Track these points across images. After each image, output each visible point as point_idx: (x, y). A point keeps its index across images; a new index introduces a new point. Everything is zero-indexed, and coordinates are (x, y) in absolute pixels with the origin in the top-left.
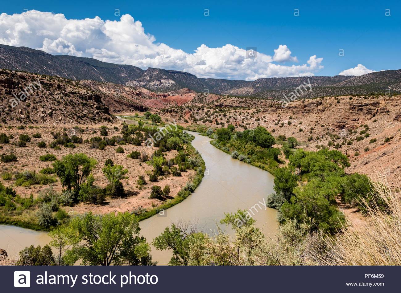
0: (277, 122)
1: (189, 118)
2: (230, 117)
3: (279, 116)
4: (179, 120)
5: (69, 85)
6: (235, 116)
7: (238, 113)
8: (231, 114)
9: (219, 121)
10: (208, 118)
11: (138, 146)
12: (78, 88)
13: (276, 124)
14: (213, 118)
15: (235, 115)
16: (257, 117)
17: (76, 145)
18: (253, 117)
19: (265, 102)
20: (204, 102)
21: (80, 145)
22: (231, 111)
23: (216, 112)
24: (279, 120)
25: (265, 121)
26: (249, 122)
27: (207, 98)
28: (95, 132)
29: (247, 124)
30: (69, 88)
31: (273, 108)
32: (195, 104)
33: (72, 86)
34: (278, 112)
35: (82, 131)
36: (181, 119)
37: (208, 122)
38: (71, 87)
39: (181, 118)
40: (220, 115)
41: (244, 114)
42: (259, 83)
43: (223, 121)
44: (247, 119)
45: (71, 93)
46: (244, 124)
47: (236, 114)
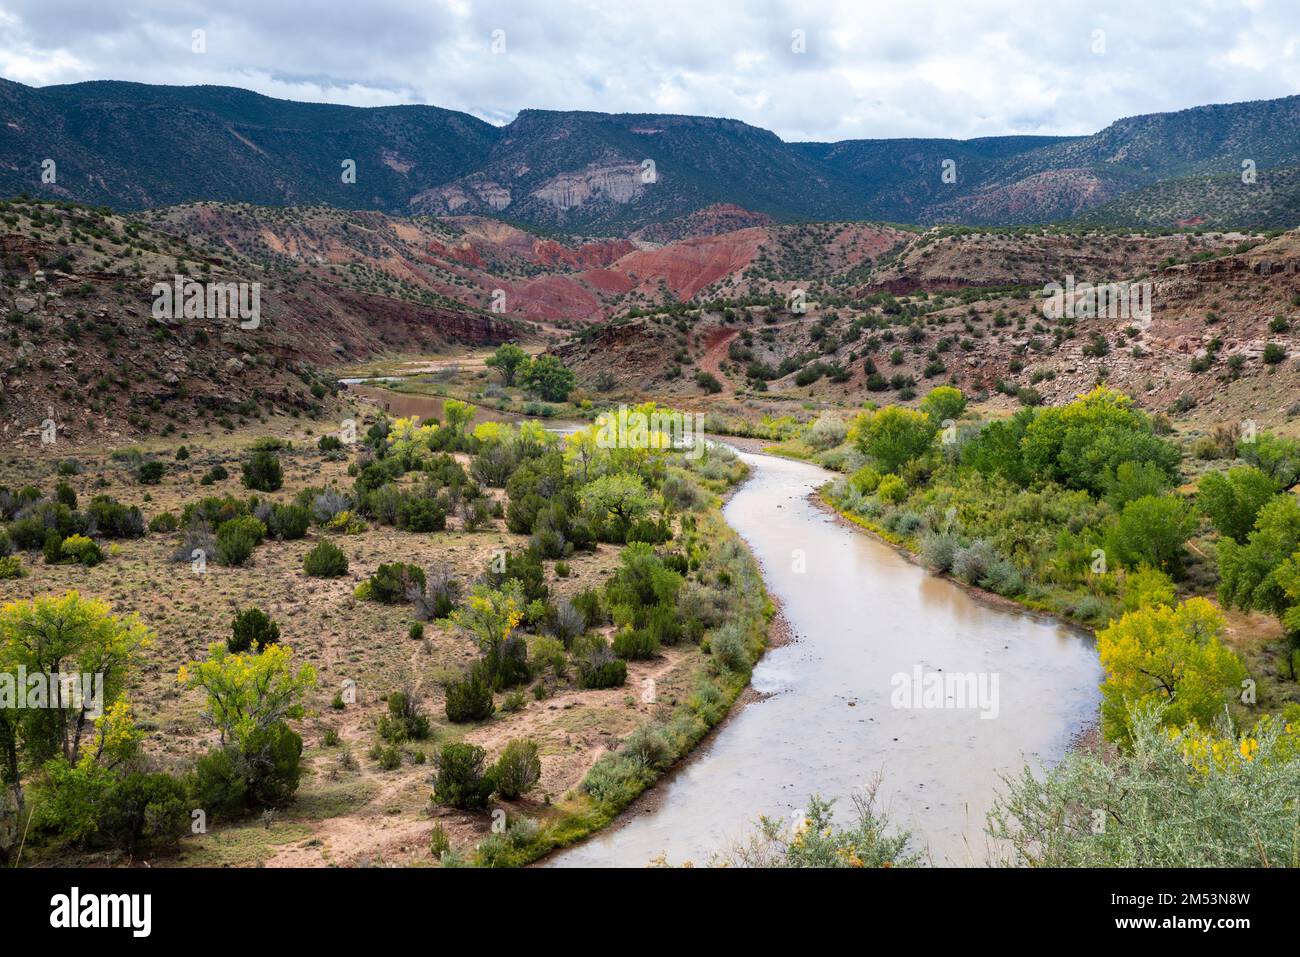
0: (1202, 353)
1: (722, 366)
2: (945, 347)
3: (1212, 321)
4: (669, 377)
5: (92, 239)
6: (970, 338)
7: (990, 319)
8: (949, 327)
9: (887, 372)
10: (826, 360)
11: (425, 537)
12: (135, 250)
13: (1198, 368)
14: (853, 358)
15: (970, 330)
16: (1093, 336)
18: (1071, 336)
19: (1153, 246)
20: (817, 272)
22: (949, 313)
23: (869, 323)
24: (1217, 345)
25: (1138, 355)
26: (1050, 365)
27: (834, 248)
28: (220, 475)
29: (1038, 379)
30: (90, 252)
31: (1177, 280)
32: (770, 285)
33: (104, 242)
34: (1210, 297)
35: (151, 474)
36: (678, 374)
37: (824, 380)
38: (98, 248)
39: (684, 369)
40: (889, 338)
41: (1022, 322)
42: (1123, 142)
43: (905, 372)
44: (1038, 347)
45: (100, 274)
46: (1023, 381)
47: (977, 326)
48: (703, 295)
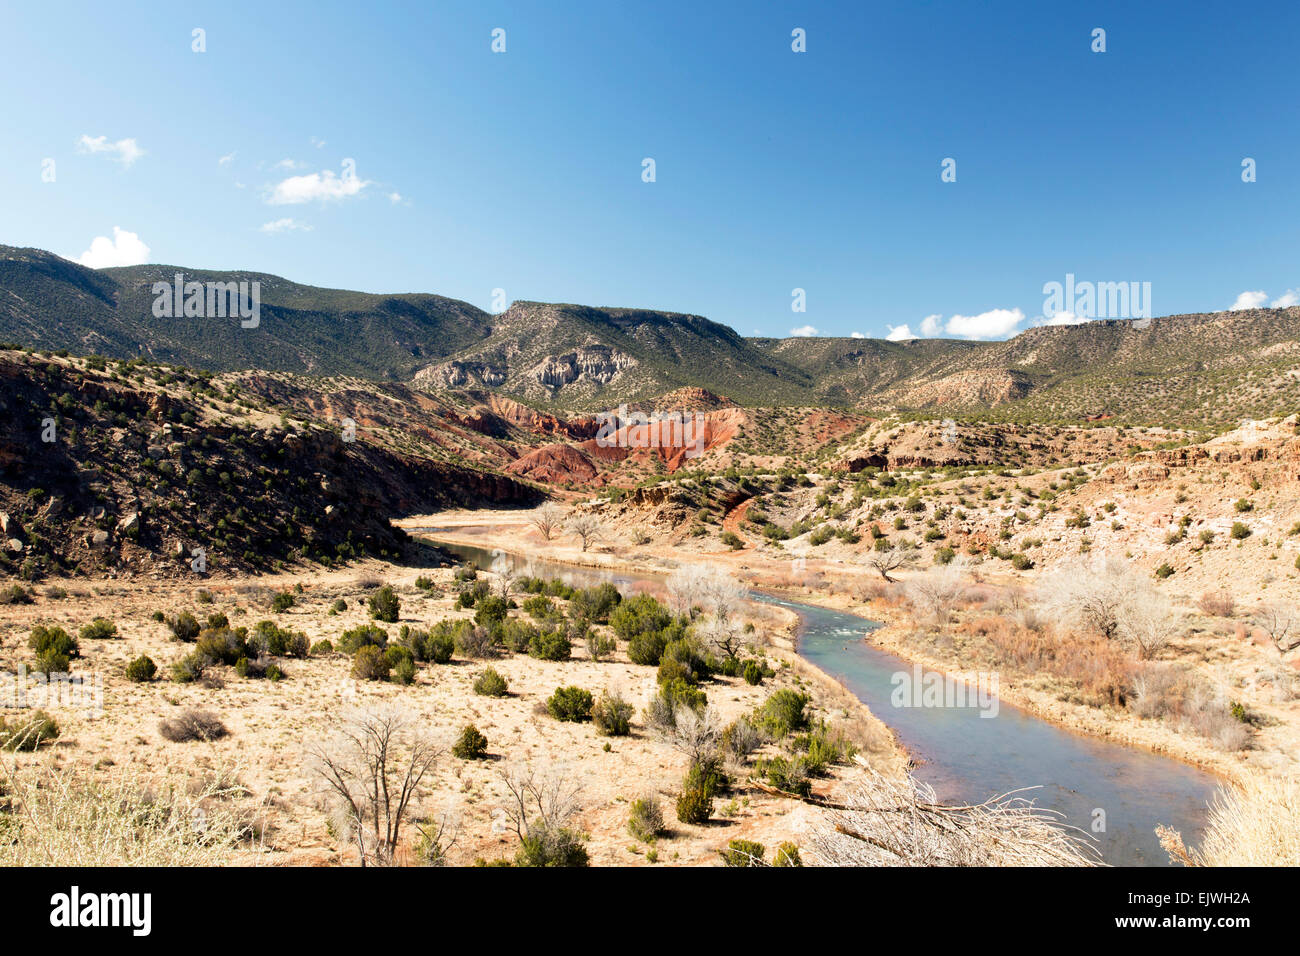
0: (1175, 529)
1: (743, 527)
2: (942, 516)
3: (1182, 500)
4: (696, 534)
5: (207, 398)
6: (963, 509)
7: (981, 494)
8: (944, 499)
9: (893, 536)
10: (834, 523)
11: (558, 665)
12: (245, 409)
13: (1174, 540)
14: (860, 523)
15: (963, 502)
16: (1074, 511)
17: (285, 665)
18: (1055, 510)
19: (1089, 436)
20: (789, 449)
21: (299, 665)
22: (943, 487)
23: (873, 493)
24: (1188, 521)
25: (1117, 528)
26: (1035, 534)
27: (804, 428)
29: (1027, 545)
30: (207, 408)
31: (1145, 465)
32: (749, 459)
33: (217, 402)
34: (1175, 478)
36: (704, 532)
37: (835, 541)
38: (214, 407)
39: (709, 527)
40: (892, 507)
41: (1009, 496)
42: (1033, 348)
43: (909, 536)
44: (1024, 520)
45: (219, 429)
46: (1014, 546)
47: (968, 498)
48: (691, 465)
